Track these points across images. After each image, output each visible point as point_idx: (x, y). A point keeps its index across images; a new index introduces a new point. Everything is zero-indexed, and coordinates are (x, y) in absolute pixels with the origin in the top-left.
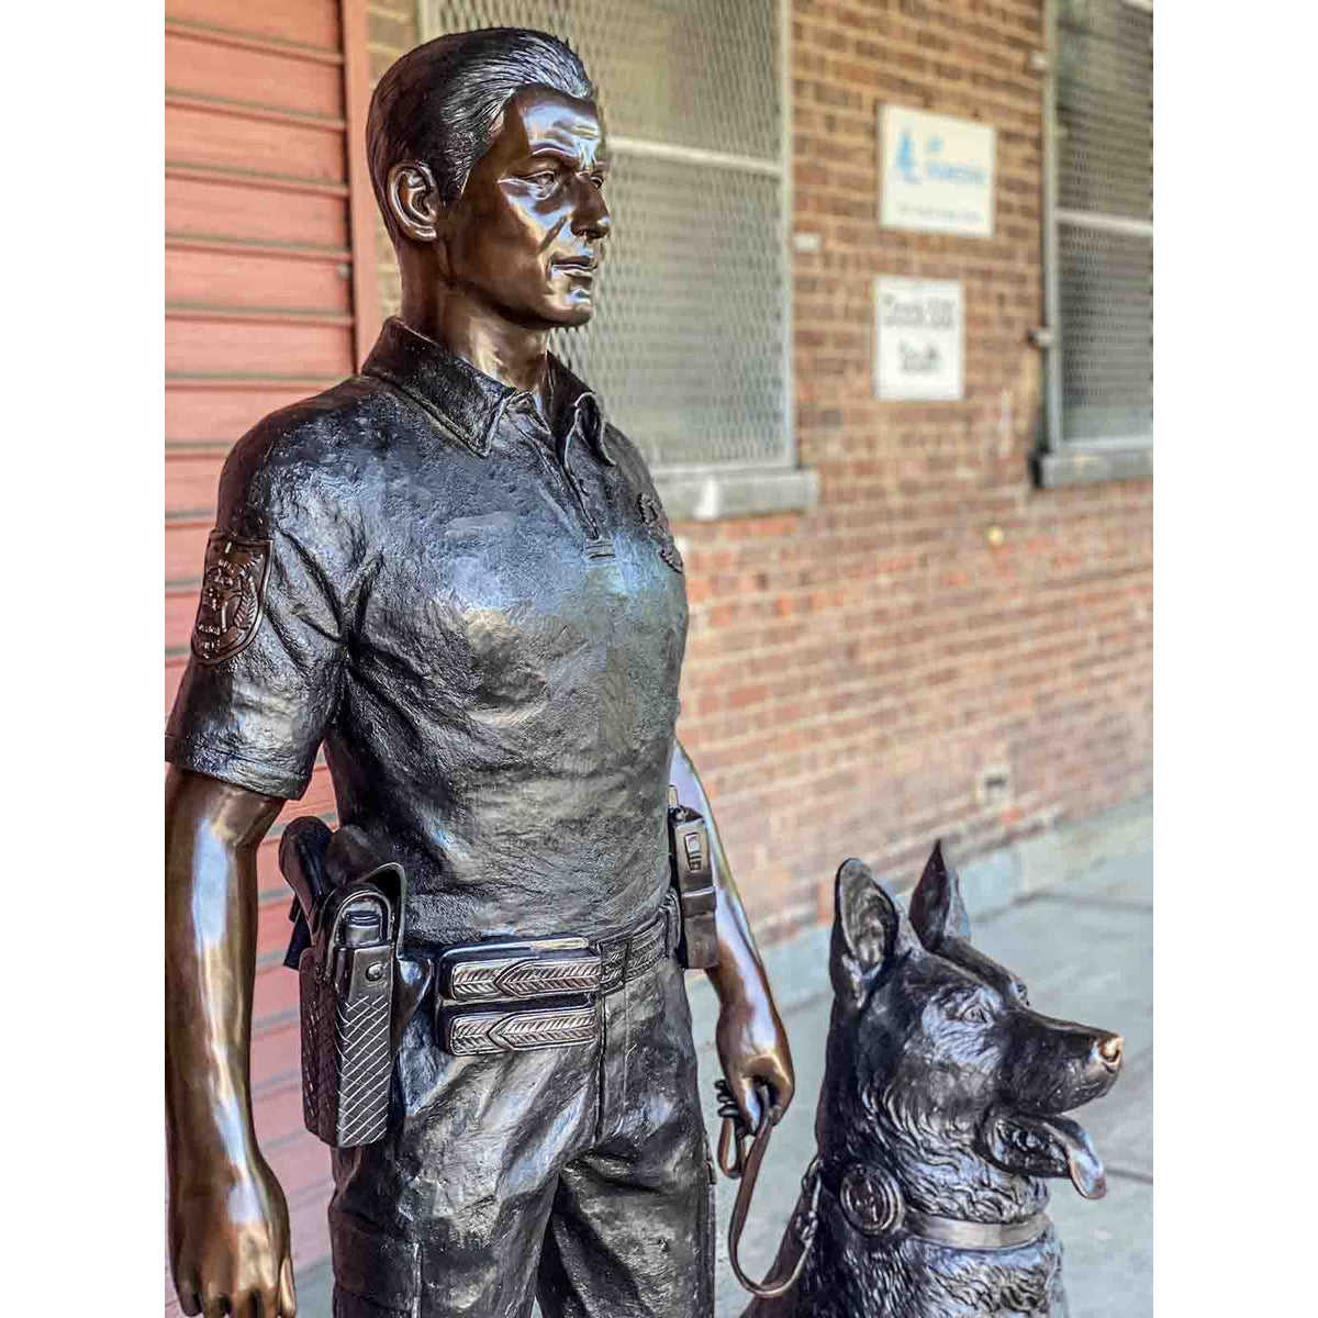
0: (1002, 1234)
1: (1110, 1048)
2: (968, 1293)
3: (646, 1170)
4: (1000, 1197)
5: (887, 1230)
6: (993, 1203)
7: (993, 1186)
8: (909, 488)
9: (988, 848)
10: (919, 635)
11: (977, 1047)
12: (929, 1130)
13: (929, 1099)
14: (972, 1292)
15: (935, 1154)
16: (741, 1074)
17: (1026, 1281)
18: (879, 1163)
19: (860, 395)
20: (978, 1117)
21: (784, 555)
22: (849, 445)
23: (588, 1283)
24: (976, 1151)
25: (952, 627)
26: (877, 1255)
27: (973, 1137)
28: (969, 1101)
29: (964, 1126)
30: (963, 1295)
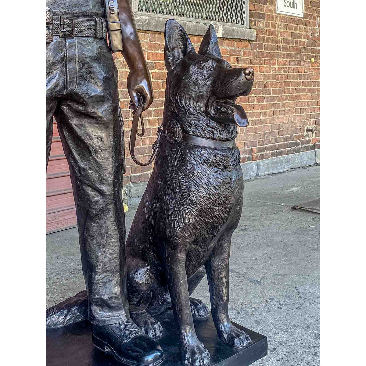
0: (214, 143)
1: (247, 72)
2: (200, 160)
3: (90, 109)
4: (214, 130)
5: (176, 141)
6: (210, 131)
7: (211, 126)
8: (286, 41)
9: (307, 149)
10: (287, 84)
11: (206, 77)
12: (190, 106)
13: (189, 95)
14: (202, 160)
15: (192, 114)
16: (133, 91)
17: (222, 159)
18: (175, 119)
19: (271, 11)
20: (206, 101)
21: (245, 53)
22: (267, 25)
23: (76, 149)
24: (206, 114)
25: (299, 84)
26: (174, 149)
27: (204, 109)
28: (202, 95)
29: (201, 105)
30: (199, 160)
